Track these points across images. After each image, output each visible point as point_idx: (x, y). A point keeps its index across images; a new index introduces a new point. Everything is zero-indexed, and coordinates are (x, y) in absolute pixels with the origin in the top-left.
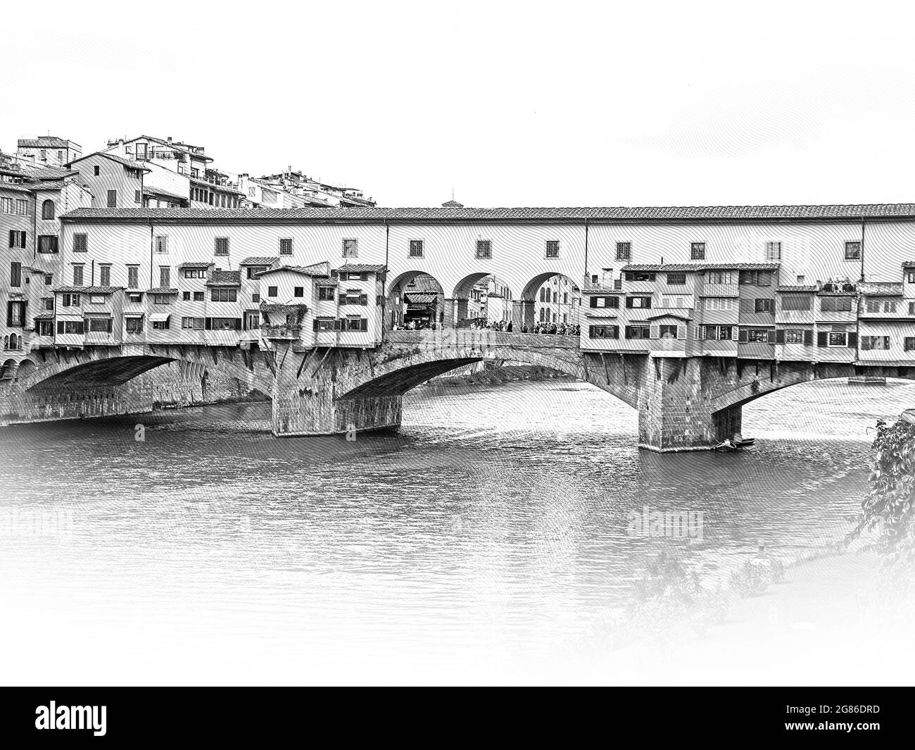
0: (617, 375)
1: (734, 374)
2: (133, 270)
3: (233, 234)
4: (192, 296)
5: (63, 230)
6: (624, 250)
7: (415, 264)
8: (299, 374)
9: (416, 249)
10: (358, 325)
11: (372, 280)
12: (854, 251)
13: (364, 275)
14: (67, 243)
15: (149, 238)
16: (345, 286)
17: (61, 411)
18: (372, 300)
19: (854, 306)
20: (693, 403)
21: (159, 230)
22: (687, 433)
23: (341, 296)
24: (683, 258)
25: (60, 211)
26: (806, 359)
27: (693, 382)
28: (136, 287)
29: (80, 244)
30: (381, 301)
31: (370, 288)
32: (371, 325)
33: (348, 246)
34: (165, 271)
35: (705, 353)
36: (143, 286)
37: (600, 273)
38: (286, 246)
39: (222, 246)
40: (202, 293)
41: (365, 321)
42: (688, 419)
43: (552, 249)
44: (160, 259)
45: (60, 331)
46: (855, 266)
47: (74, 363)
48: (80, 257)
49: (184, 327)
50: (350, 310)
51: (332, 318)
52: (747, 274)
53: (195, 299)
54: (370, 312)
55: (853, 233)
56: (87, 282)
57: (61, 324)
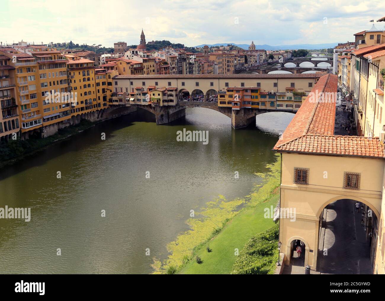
0: (227, 111)
1: (251, 111)
2: (127, 89)
3: (146, 82)
4: (138, 94)
5: (113, 81)
6: (227, 84)
7: (183, 87)
8: (160, 112)
9: (183, 84)
10: (172, 101)
11: (174, 92)
12: (276, 85)
13: (172, 91)
14: (113, 83)
15: (129, 82)
16: (169, 93)
17: (117, 115)
18: (174, 96)
19: (276, 97)
20: (242, 118)
21: (131, 81)
22: (241, 124)
23: (168, 95)
24: (239, 86)
25: (112, 77)
26: (266, 109)
27: (242, 113)
28: (128, 93)
29: (116, 83)
30: (176, 95)
31: (174, 93)
32: (175, 101)
33: (170, 84)
34: (133, 89)
35: (245, 107)
37: (222, 89)
38: (156, 84)
39: (144, 84)
40: (140, 94)
41: (173, 100)
42: (241, 121)
43: (212, 84)
44: (132, 86)
45: (114, 102)
46: (276, 88)
47: (117, 108)
48: (116, 86)
49: (137, 101)
50: (171, 98)
51: (166, 100)
52: (253, 91)
54: (174, 98)
55: (275, 81)
56: (118, 91)
57: (114, 100)
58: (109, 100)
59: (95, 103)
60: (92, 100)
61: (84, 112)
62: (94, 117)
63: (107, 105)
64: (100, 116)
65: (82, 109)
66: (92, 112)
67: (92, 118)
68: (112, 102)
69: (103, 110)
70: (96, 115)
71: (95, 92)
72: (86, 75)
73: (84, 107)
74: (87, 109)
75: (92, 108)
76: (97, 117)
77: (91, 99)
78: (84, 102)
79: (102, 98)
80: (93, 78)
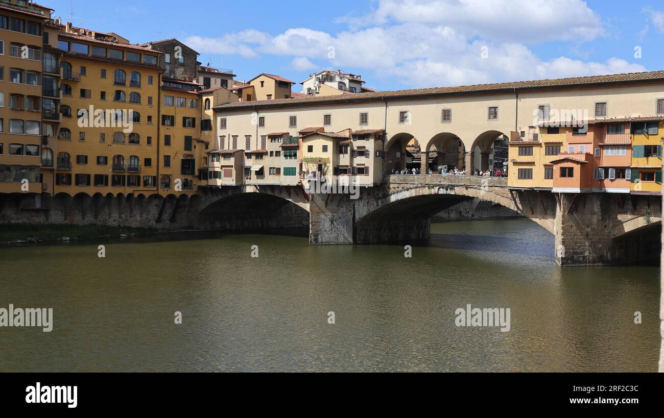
0: (539, 207)
1: (630, 205)
4: (274, 154)
5: (215, 116)
7: (402, 128)
8: (326, 204)
9: (404, 117)
10: (363, 170)
13: (366, 137)
14: (217, 125)
18: (372, 153)
20: (593, 230)
21: (261, 114)
23: (353, 151)
25: (214, 104)
27: (593, 213)
28: (250, 150)
29: (224, 124)
30: (377, 152)
31: (370, 145)
32: (371, 171)
33: (364, 118)
34: (264, 138)
35: (603, 190)
36: (253, 149)
37: (526, 130)
38: (327, 120)
39: (293, 122)
40: (279, 152)
41: (367, 168)
43: (493, 113)
44: (261, 130)
45: (211, 177)
48: (223, 132)
49: (270, 174)
50: (359, 161)
51: (347, 166)
52: (638, 126)
53: (276, 156)
56: (226, 148)
57: (211, 172)
58: (200, 170)
59: (151, 172)
60: (142, 163)
61: (104, 191)
62: (145, 216)
63: (194, 187)
64: (166, 216)
65: (100, 180)
66: (136, 196)
67: (138, 218)
68: (207, 179)
69: (178, 200)
70: (154, 211)
71: (154, 141)
72: (128, 83)
73: (107, 177)
74: (119, 184)
75: (139, 185)
76: (157, 216)
77: (136, 157)
78: (110, 162)
79: (176, 164)
80: (150, 100)
